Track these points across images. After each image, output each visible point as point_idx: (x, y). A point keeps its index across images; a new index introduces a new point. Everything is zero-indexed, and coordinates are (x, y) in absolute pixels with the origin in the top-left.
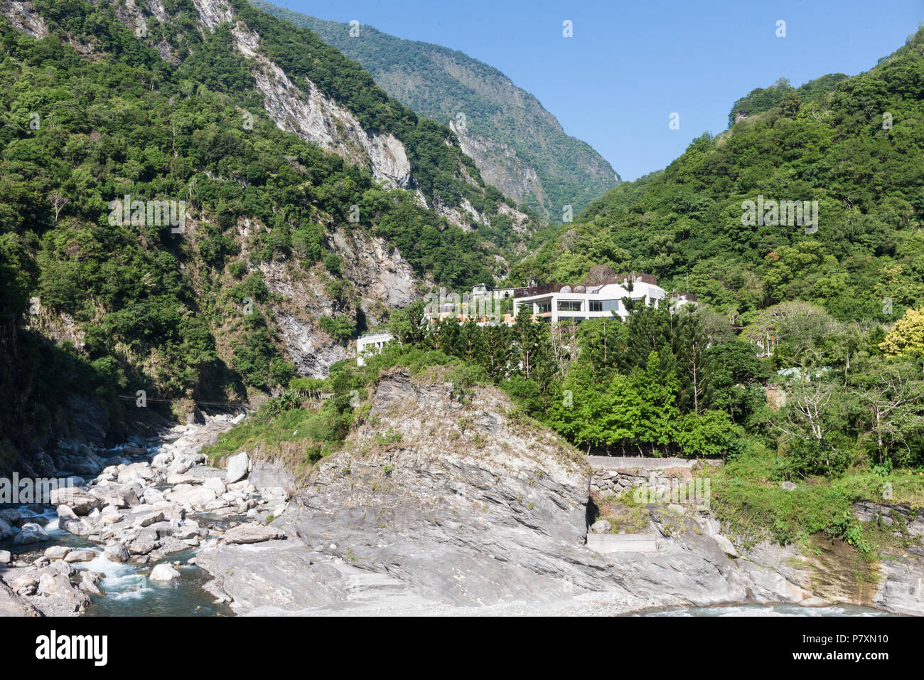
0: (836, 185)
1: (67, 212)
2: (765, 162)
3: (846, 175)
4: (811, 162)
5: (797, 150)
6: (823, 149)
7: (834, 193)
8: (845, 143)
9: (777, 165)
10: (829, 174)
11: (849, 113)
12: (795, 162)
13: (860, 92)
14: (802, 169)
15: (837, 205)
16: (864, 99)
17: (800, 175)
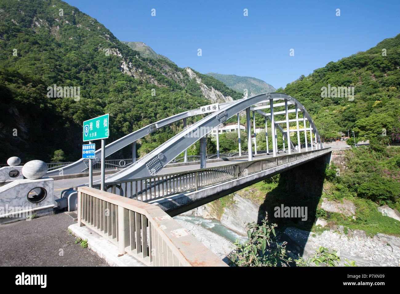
0: (311, 97)
1: (145, 117)
2: (293, 93)
3: (314, 94)
4: (305, 91)
5: (302, 89)
6: (308, 88)
7: (310, 99)
8: (314, 86)
9: (297, 93)
10: (310, 94)
11: (316, 78)
12: (301, 92)
13: (319, 72)
14: (302, 94)
15: (310, 102)
16: (320, 73)
17: (302, 95)
